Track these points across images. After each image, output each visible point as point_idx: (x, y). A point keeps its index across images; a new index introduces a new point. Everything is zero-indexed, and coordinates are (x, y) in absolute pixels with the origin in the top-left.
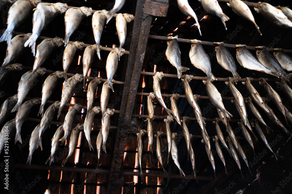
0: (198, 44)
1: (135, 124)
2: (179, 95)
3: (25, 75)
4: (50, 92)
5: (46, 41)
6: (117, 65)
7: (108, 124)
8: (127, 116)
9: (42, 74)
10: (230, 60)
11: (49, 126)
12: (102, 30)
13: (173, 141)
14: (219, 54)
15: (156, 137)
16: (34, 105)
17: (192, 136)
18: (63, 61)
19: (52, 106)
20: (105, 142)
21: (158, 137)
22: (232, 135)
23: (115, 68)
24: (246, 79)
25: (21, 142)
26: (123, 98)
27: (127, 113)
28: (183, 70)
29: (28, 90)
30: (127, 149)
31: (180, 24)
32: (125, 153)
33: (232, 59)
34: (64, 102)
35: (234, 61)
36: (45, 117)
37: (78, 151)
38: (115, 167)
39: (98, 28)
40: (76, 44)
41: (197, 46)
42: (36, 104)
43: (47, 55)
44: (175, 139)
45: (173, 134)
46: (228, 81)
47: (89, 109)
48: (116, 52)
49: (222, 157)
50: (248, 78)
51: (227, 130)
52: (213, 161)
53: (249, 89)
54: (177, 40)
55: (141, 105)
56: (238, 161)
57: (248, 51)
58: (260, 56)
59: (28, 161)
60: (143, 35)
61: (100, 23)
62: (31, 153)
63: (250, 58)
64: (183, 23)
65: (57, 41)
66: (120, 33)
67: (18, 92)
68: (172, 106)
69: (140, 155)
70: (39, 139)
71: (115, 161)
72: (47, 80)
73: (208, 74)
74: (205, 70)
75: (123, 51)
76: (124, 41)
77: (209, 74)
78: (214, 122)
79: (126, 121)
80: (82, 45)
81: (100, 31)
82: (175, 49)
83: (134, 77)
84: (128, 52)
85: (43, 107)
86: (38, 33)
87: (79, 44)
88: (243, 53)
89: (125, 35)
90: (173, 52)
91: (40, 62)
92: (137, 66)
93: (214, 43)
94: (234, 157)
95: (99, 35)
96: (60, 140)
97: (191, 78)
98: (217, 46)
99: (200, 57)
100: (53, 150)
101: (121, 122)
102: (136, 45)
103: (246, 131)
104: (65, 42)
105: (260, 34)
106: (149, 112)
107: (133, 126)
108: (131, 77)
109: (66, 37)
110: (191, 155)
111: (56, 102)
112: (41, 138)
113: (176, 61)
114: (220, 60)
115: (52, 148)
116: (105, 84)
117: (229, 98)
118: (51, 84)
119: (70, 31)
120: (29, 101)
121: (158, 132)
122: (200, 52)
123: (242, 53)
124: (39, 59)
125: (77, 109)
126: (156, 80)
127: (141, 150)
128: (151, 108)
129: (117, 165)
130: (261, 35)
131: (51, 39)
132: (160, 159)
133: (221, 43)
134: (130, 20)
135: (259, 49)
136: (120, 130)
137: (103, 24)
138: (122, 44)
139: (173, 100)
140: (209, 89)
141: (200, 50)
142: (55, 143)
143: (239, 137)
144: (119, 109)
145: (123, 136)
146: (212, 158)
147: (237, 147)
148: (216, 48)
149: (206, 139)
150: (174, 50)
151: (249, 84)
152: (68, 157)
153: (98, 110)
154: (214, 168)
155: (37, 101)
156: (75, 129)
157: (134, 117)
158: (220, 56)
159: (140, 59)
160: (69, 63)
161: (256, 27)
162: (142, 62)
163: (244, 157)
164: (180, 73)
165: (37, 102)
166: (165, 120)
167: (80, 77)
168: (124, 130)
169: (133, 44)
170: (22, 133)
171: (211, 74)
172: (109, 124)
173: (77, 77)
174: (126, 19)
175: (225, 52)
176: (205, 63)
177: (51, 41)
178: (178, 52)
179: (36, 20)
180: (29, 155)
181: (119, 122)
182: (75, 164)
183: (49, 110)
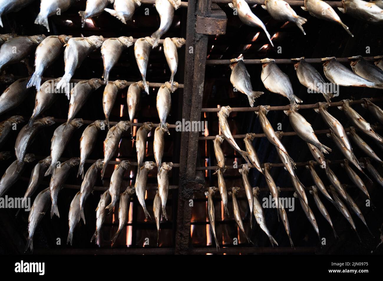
0: (270, 63)
1: (201, 179)
2: (254, 134)
3: (59, 129)
4: (89, 147)
5: (81, 84)
6: (170, 102)
7: (166, 182)
8: (190, 169)
9: (78, 127)
10: (316, 77)
11: (91, 191)
12: (148, 60)
13: (255, 199)
14: (300, 73)
15: (231, 195)
16: (71, 167)
17: (280, 190)
18: (104, 104)
19: (94, 165)
20: (164, 206)
21: (233, 194)
22: (336, 180)
23: (168, 105)
24: (342, 103)
25: (58, 215)
26: (182, 146)
27: (189, 165)
28: (256, 95)
29: (63, 146)
30: (194, 221)
31: (245, 49)
32: (192, 227)
33: (319, 75)
34: (109, 157)
35: (322, 77)
36: (86, 180)
37: (130, 228)
38: (181, 243)
39: (143, 57)
40: (118, 83)
41: (270, 66)
42: (73, 166)
43: (83, 100)
44: (257, 195)
45: (254, 189)
46: (318, 107)
47: (141, 163)
48: (167, 87)
49: (326, 214)
50: (344, 101)
51: (327, 173)
52: (314, 220)
53: (349, 114)
54: (243, 61)
55: (207, 159)
56: (350, 217)
57: (339, 64)
58: (356, 69)
59: (68, 240)
60: (199, 61)
61: (145, 52)
62: (71, 230)
63: (343, 71)
64: (248, 47)
65: (94, 83)
66: (170, 60)
67: (52, 150)
68: (248, 149)
69: (213, 220)
70: (81, 209)
71: (180, 233)
72: (85, 132)
73: (289, 98)
74: (284, 93)
75: (176, 85)
76: (176, 68)
77: (291, 97)
78: (307, 166)
79: (190, 176)
80: (125, 84)
81: (145, 61)
82: (242, 72)
83: (194, 115)
84: (182, 86)
85: (82, 166)
86: (71, 72)
87: (121, 83)
88: (333, 66)
89: (177, 62)
90: (239, 76)
91: (75, 109)
92: (196, 101)
93: (292, 59)
94: (343, 214)
95: (145, 65)
96: (107, 207)
97: (267, 109)
98: (297, 63)
99: (275, 78)
100: (99, 223)
101: (183, 178)
102: (192, 74)
103: (355, 174)
104: (104, 78)
105: (351, 36)
106: (218, 160)
107: (199, 183)
108: (190, 117)
109: (106, 72)
110: (283, 215)
111: (98, 161)
112: (83, 208)
113: (246, 86)
114: (303, 80)
115: (97, 220)
116: (157, 130)
117: (323, 131)
118: (90, 137)
119: (110, 65)
120: (65, 162)
121: (233, 188)
122: (275, 72)
123: (331, 68)
124: (74, 106)
125: (125, 167)
126: (223, 116)
127: (213, 214)
128: (219, 155)
129: (183, 239)
130: (353, 36)
131: (87, 81)
132: (241, 224)
133: (301, 58)
134: (181, 44)
135: (354, 60)
136: (182, 190)
137: (147, 53)
138: (174, 72)
139: (247, 141)
140: (293, 120)
141: (275, 69)
142: (100, 213)
143: (347, 185)
144: (178, 162)
145: (188, 197)
146: (312, 217)
147: (345, 197)
148: (295, 65)
149: (300, 190)
150: (241, 74)
151: (348, 108)
152: (118, 230)
153: (152, 165)
154: (317, 230)
155: (74, 161)
156: (125, 194)
157: (199, 170)
158: (302, 74)
159: (199, 92)
160: (111, 106)
161: (344, 27)
162: (202, 95)
163: (359, 212)
164: (253, 100)
165: (74, 163)
166: (240, 171)
167: (125, 125)
168: (187, 188)
169: (188, 73)
170: (58, 203)
171: (293, 96)
172: (168, 183)
173: (122, 125)
174: (175, 44)
175: (308, 68)
176: (283, 84)
177: (87, 83)
178: (247, 75)
179: (68, 58)
180: (69, 232)
181: (180, 179)
182: (128, 246)
183: (90, 170)
